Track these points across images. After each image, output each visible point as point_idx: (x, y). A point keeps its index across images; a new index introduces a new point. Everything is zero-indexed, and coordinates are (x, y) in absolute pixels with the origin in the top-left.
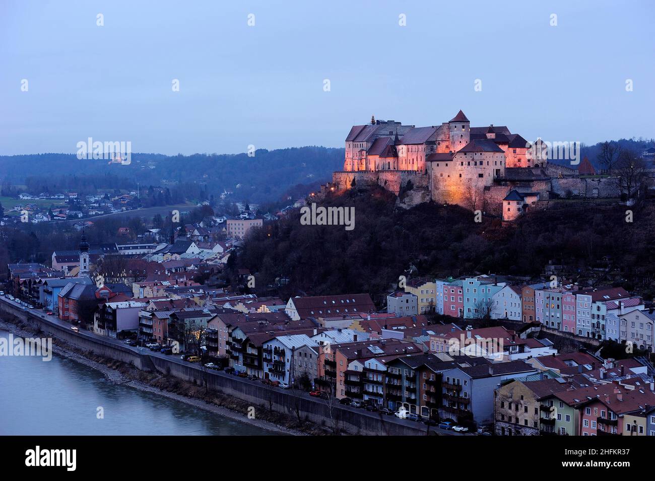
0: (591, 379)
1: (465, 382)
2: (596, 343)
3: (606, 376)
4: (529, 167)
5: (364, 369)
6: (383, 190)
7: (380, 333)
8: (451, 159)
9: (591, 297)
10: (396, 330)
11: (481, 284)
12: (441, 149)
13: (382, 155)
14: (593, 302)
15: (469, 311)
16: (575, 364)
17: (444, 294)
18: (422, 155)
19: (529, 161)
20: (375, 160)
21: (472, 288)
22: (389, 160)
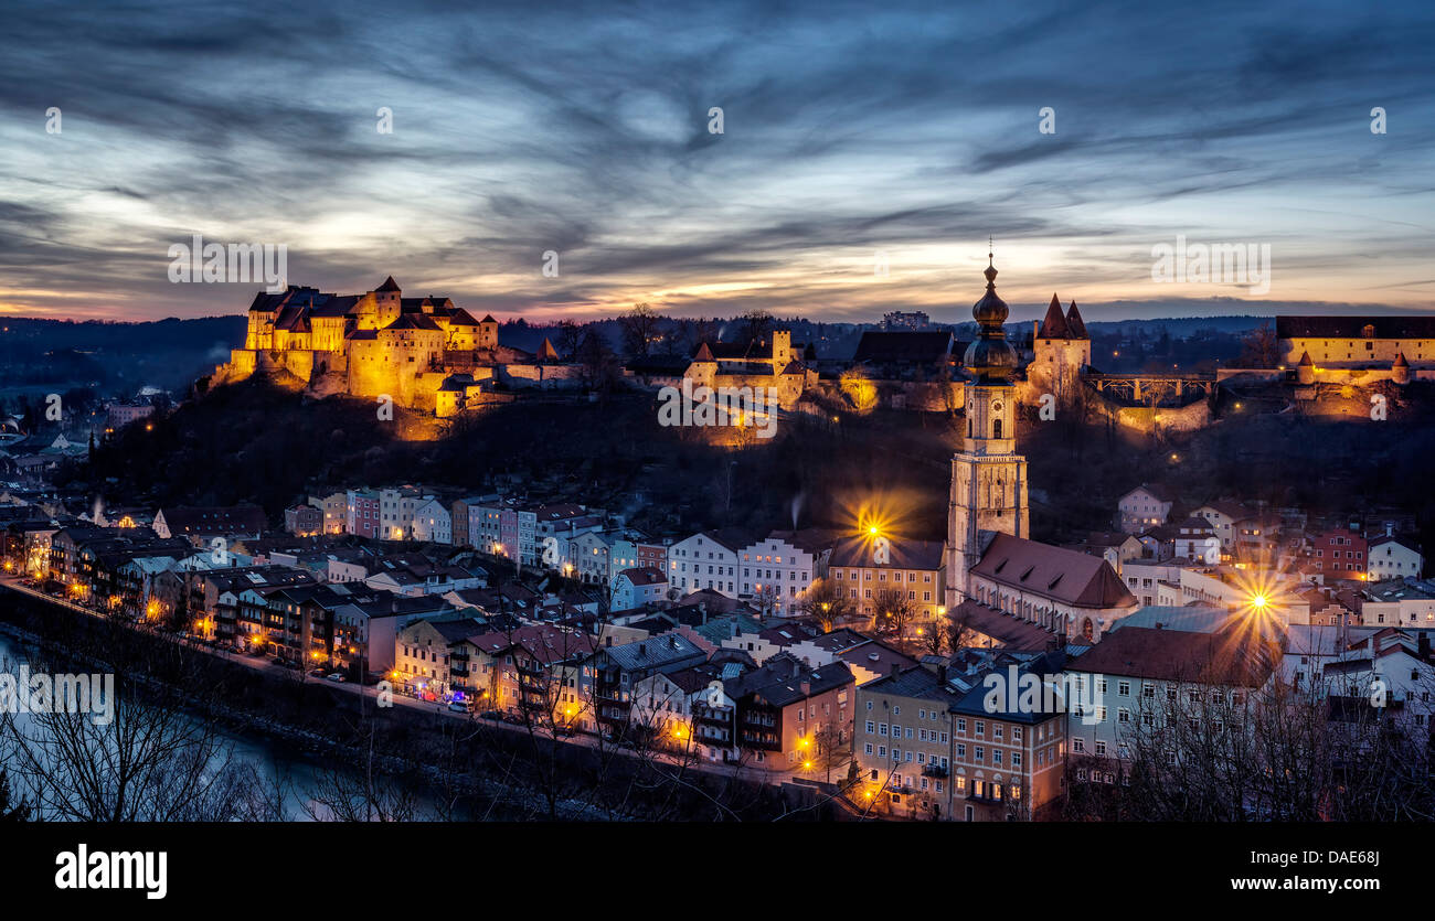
0: (521, 619)
1: (362, 622)
2: (540, 574)
3: (541, 616)
4: (475, 350)
5: (239, 602)
6: (291, 375)
7: (268, 556)
8: (376, 338)
9: (535, 514)
10: (289, 554)
11: (403, 496)
12: (365, 325)
13: (292, 330)
14: (539, 521)
15: (387, 530)
16: (506, 600)
17: (356, 508)
18: (340, 331)
19: (475, 342)
20: (283, 337)
21: (390, 501)
22: (300, 337)
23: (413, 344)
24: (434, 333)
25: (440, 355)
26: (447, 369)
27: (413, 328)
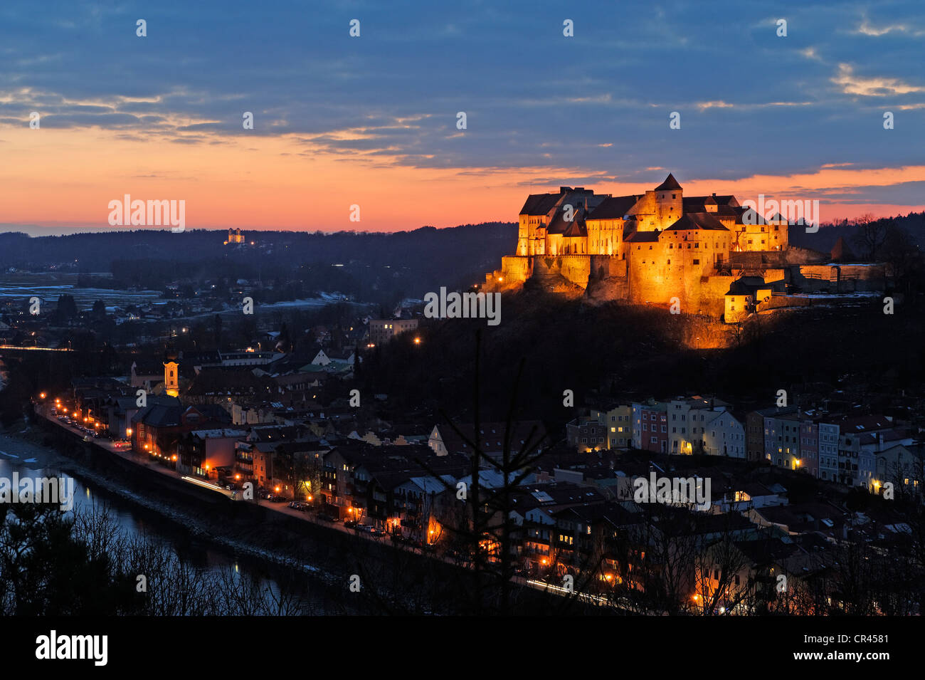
0: (829, 539)
2: (843, 490)
3: (850, 535)
4: (763, 250)
5: (525, 521)
6: (566, 282)
7: (552, 474)
8: (657, 240)
9: (838, 426)
10: (573, 470)
11: (692, 408)
12: (644, 226)
13: (567, 234)
14: (842, 433)
15: (676, 444)
16: (811, 519)
17: (642, 421)
18: (618, 234)
19: (763, 242)
20: (557, 241)
21: (679, 413)
22: (575, 241)
23: (697, 246)
24: (719, 233)
25: (726, 256)
26: (735, 272)
27: (697, 228)
